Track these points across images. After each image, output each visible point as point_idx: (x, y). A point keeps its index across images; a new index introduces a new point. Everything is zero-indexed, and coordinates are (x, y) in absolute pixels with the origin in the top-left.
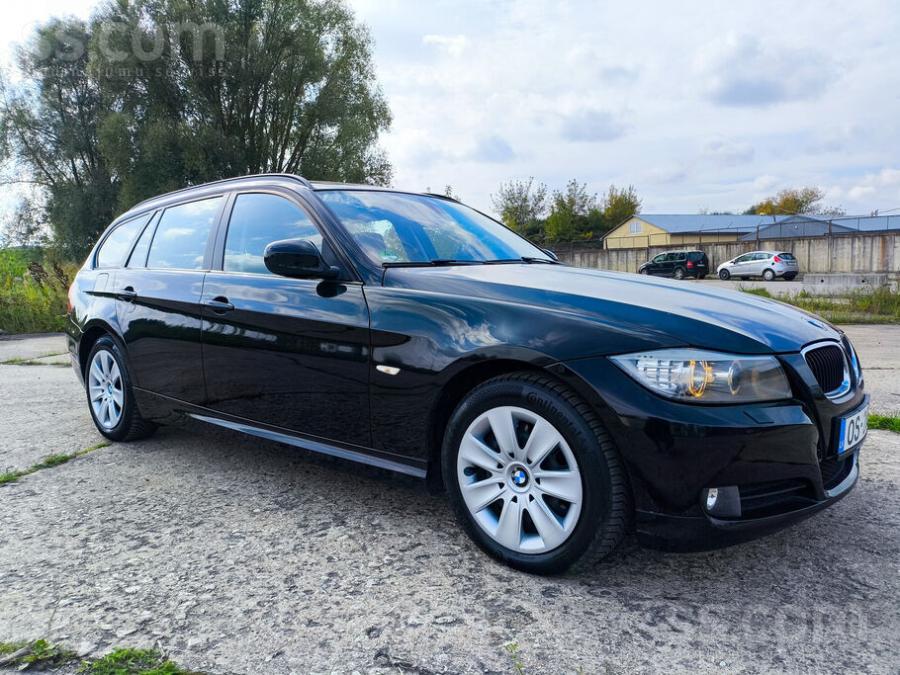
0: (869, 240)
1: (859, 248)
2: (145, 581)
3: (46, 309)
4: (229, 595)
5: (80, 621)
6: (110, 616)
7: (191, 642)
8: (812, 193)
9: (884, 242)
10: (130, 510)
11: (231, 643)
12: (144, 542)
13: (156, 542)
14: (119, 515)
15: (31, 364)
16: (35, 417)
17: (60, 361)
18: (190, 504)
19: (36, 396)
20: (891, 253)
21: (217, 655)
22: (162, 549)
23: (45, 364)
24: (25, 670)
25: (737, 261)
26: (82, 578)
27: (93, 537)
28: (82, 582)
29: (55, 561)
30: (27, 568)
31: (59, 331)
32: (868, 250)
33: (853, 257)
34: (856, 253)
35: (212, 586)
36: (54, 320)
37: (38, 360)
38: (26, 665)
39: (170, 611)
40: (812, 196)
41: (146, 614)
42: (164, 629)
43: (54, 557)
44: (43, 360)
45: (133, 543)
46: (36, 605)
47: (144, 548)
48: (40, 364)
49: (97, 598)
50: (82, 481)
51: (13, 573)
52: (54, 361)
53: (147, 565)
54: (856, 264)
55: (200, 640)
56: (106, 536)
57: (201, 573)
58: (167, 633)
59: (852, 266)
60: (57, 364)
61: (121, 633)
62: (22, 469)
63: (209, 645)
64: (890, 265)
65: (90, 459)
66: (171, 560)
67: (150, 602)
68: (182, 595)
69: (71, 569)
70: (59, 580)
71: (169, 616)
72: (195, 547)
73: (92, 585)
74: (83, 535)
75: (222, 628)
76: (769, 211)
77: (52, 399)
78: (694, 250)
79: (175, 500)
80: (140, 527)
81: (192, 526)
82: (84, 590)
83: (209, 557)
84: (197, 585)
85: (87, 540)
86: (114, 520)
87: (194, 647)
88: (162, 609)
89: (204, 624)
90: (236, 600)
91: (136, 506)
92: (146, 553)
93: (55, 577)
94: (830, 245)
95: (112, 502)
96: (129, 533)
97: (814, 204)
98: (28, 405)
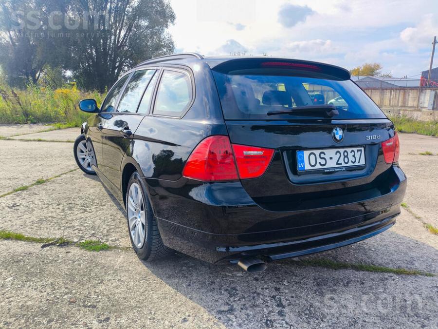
0: (398, 91)
1: (394, 95)
2: (90, 222)
3: (9, 112)
4: (120, 226)
5: (71, 233)
6: (81, 232)
7: (110, 239)
8: (378, 65)
9: (405, 93)
10: (77, 200)
11: (124, 239)
12: (85, 211)
13: (90, 211)
14: (73, 202)
15: (9, 139)
16: (22, 164)
17: (23, 138)
18: (99, 199)
19: (18, 155)
20: (407, 97)
21: (120, 242)
22: (93, 213)
23: (16, 140)
24: (58, 246)
25: (337, 99)
26: (67, 221)
27: (65, 209)
28: (67, 223)
29: (55, 216)
30: (46, 218)
31: (16, 123)
32: (397, 96)
33: (390, 98)
34: (392, 97)
35: (114, 224)
36: (13, 118)
37: (12, 138)
38: (59, 244)
39: (101, 231)
40: (378, 67)
41: (93, 232)
42: (100, 236)
43: (54, 215)
44: (14, 138)
45: (82, 211)
46: (54, 229)
47: (86, 213)
48: (13, 140)
49: (74, 227)
50: (53, 190)
51: (41, 219)
52: (20, 138)
53: (89, 218)
54: (392, 102)
55: (113, 238)
56: (70, 209)
57: (110, 220)
58: (102, 236)
59: (390, 103)
60: (21, 140)
61: (86, 237)
62: (28, 185)
63: (116, 240)
64: (406, 103)
65: (54, 182)
66: (97, 216)
67: (93, 228)
68: (104, 226)
69: (62, 219)
70: (59, 222)
71: (101, 232)
72: (105, 213)
73: (71, 223)
74: (62, 208)
75: (120, 235)
76: (357, 73)
77: (26, 156)
78: (318, 93)
79: (93, 197)
80: (82, 206)
81: (102, 206)
82: (68, 225)
83: (111, 216)
84: (109, 224)
85: (63, 210)
86: (71, 203)
87: (112, 240)
88: (98, 230)
89: (113, 234)
90: (123, 228)
91: (78, 199)
92: (87, 214)
93: (57, 221)
94: (381, 93)
95: (68, 198)
96: (79, 208)
97: (378, 71)
98: (16, 158)
